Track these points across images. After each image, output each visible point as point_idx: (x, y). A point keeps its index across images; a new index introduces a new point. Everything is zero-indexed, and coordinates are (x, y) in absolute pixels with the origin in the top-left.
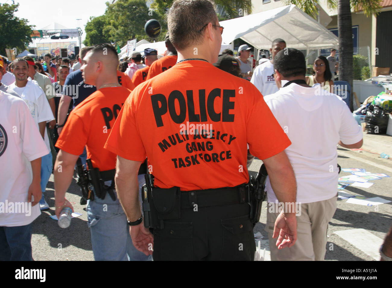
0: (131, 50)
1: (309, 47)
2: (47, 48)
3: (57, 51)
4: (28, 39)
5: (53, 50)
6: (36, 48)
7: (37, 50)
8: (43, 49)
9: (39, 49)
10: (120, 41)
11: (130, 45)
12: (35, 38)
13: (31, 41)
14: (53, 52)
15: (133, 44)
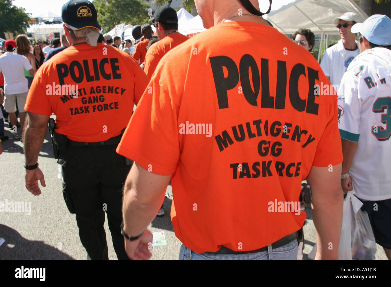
0: (119, 33)
1: (323, 31)
2: (43, 33)
3: (51, 36)
4: (26, 25)
5: (47, 34)
6: (33, 33)
7: (34, 34)
8: (39, 33)
9: (36, 34)
10: (107, 26)
11: (117, 29)
12: (32, 24)
13: (29, 27)
14: (48, 36)
15: (122, 28)
